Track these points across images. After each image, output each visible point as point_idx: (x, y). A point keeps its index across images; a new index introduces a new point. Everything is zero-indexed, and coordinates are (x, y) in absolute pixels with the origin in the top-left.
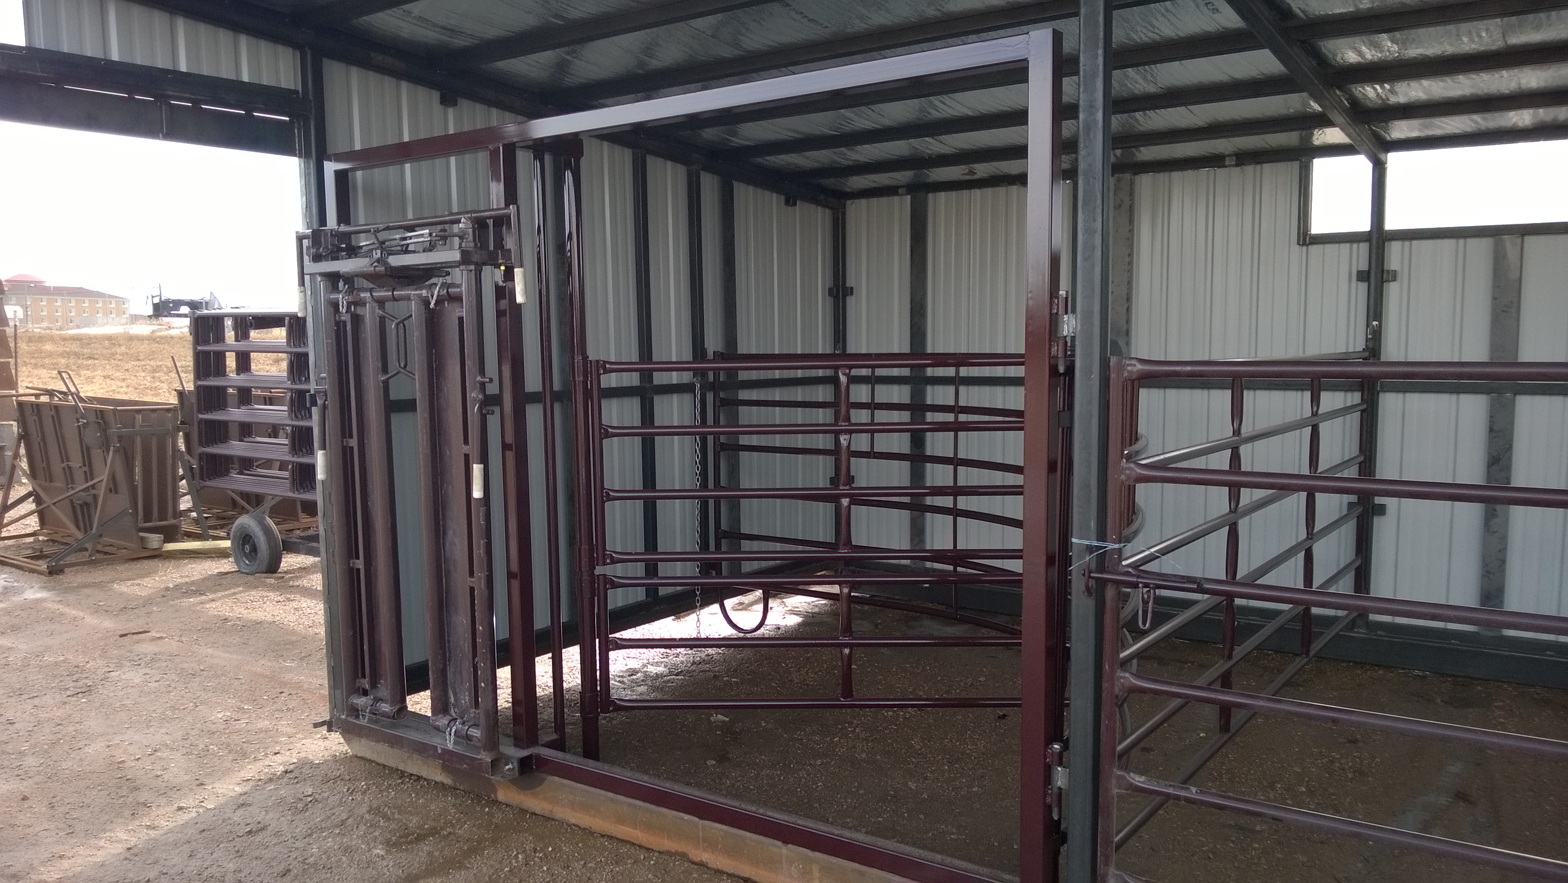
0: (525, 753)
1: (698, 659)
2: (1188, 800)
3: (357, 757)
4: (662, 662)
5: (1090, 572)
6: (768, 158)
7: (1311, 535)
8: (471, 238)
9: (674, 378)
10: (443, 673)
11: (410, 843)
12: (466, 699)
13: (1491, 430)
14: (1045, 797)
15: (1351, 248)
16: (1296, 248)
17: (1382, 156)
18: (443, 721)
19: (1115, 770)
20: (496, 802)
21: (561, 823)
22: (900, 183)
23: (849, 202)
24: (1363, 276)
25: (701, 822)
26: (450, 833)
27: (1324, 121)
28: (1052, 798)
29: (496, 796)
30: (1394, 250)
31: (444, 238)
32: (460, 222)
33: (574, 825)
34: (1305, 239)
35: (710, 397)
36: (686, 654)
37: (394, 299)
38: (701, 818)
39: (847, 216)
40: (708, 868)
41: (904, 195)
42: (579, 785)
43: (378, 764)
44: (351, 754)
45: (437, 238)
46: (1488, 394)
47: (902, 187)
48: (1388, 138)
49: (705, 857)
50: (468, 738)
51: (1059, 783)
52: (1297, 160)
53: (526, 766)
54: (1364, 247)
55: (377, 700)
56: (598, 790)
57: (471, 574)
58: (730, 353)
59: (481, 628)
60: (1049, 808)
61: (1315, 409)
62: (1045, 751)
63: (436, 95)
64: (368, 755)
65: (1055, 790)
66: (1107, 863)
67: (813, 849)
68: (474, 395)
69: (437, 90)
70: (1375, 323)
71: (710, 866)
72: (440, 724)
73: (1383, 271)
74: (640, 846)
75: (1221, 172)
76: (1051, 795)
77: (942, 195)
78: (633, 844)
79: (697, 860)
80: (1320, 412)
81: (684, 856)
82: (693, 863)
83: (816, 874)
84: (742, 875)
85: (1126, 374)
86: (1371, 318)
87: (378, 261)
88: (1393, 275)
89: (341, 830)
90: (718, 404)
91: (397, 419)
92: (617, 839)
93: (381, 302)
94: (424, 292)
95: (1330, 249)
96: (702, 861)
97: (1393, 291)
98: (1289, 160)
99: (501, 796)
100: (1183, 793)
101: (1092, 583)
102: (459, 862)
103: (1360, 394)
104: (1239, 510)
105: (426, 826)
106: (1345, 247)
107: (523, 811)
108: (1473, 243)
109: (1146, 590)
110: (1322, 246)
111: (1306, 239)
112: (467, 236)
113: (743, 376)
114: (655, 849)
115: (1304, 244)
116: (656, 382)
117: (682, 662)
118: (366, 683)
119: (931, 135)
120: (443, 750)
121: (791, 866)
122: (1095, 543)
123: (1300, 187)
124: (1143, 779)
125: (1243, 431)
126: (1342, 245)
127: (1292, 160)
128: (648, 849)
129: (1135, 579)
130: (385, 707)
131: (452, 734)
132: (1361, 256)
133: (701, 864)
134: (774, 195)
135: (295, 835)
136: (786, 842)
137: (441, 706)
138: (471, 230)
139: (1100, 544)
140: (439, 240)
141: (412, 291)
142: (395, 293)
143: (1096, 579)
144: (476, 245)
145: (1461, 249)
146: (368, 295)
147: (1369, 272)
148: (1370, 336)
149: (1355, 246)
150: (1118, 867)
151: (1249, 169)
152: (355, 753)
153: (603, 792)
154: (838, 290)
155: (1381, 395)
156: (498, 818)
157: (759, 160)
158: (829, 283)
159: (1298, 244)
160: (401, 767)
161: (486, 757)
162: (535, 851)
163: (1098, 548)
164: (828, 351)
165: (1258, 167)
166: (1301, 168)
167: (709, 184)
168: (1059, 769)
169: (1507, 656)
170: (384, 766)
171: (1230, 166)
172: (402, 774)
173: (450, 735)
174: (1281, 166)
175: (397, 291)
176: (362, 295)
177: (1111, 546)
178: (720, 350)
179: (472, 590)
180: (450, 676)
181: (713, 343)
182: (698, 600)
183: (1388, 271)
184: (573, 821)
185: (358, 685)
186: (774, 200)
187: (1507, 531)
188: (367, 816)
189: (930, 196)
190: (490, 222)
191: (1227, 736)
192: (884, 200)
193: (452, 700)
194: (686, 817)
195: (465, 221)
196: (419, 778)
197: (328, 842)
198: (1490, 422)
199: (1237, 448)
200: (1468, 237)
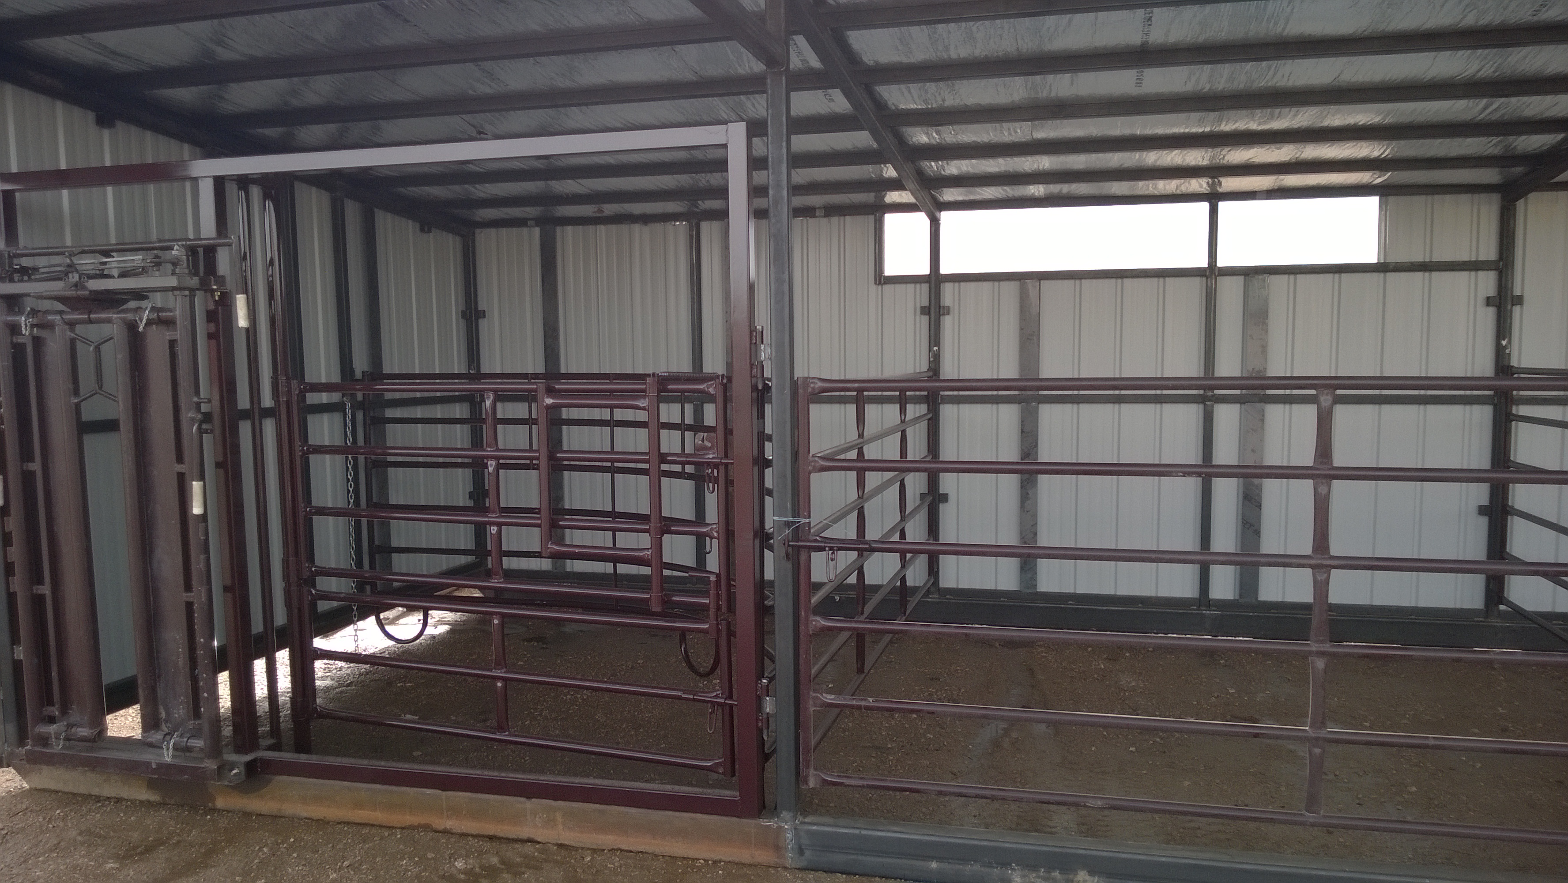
0: (248, 758)
1: (363, 670)
2: (867, 708)
3: (36, 789)
4: (327, 677)
5: (789, 541)
6: (410, 189)
7: (903, 518)
8: (185, 265)
9: (324, 398)
10: (153, 690)
11: (141, 853)
12: (180, 712)
13: (1022, 432)
14: (757, 722)
15: (915, 288)
16: (873, 288)
17: (937, 214)
18: (157, 737)
19: (811, 693)
20: (214, 810)
21: (291, 818)
22: (531, 216)
23: (477, 231)
24: (925, 311)
25: (444, 793)
26: (179, 842)
27: (896, 185)
28: (762, 723)
29: (214, 804)
30: (948, 289)
31: (158, 264)
32: (173, 250)
33: (306, 818)
34: (880, 280)
35: (360, 416)
36: (348, 668)
37: (90, 321)
38: (444, 789)
39: (477, 244)
40: (452, 834)
41: (533, 227)
42: (311, 780)
43: (64, 793)
44: (28, 787)
45: (151, 265)
46: (1019, 403)
47: (531, 219)
48: (942, 200)
49: (450, 824)
50: (188, 749)
51: (768, 710)
52: (873, 214)
53: (251, 768)
54: (925, 287)
55: (70, 726)
56: (332, 782)
57: (188, 587)
58: (376, 374)
59: (202, 640)
60: (761, 731)
61: (903, 418)
62: (757, 685)
63: (91, 116)
64: (52, 786)
65: (765, 716)
66: (808, 767)
67: (555, 799)
68: (188, 415)
69: (92, 111)
70: (935, 348)
71: (454, 831)
72: (153, 740)
73: (940, 306)
74: (381, 826)
75: (811, 221)
76: (762, 720)
77: (569, 229)
78: (373, 825)
79: (441, 828)
80: (907, 419)
81: (427, 828)
82: (436, 831)
83: (560, 819)
84: (486, 833)
85: (810, 390)
86: (932, 344)
87: (76, 285)
88: (948, 311)
89: (58, 853)
90: (368, 422)
91: (91, 441)
92: (355, 824)
93: (72, 325)
94: (130, 316)
95: (899, 287)
96: (446, 828)
97: (947, 322)
98: (864, 214)
99: (220, 803)
100: (863, 703)
101: (790, 550)
102: (201, 862)
103: (926, 405)
104: (865, 496)
105: (150, 839)
106: (911, 287)
107: (247, 815)
108: (1006, 286)
109: (831, 552)
110: (893, 286)
111: (882, 280)
112: (182, 263)
113: (388, 396)
114: (395, 826)
115: (880, 283)
116: (309, 402)
117: (348, 675)
118: (55, 711)
119: (573, 178)
120: (158, 765)
121: (535, 817)
122: (791, 519)
123: (875, 236)
124: (833, 697)
125: (865, 434)
126: (909, 285)
127: (868, 214)
128: (389, 827)
129: (823, 545)
130: (84, 732)
131: (171, 747)
132: (923, 293)
133: (446, 832)
134: (410, 222)
135: (7, 864)
136: (529, 798)
137: (150, 722)
138: (185, 257)
139: (796, 520)
140: (153, 266)
141: (114, 313)
142: (91, 316)
143: (793, 546)
144: (190, 271)
145: (996, 290)
146: (58, 317)
147: (929, 308)
148: (932, 359)
149: (918, 286)
150: (816, 769)
151: (835, 220)
152: (33, 786)
153: (338, 782)
154: (471, 313)
155: (942, 406)
156: (223, 823)
157: (402, 190)
158: (462, 307)
159: (875, 283)
160: (96, 791)
161: (211, 765)
162: (278, 844)
163: (794, 523)
164: (464, 371)
165: (842, 218)
166: (875, 220)
167: (352, 211)
168: (768, 698)
169: (1041, 607)
170: (74, 795)
171: (820, 216)
172: (98, 799)
173: (168, 749)
174: (859, 219)
175: (95, 313)
176: (49, 318)
177: (803, 521)
178: (366, 369)
179: (189, 605)
180: (160, 692)
181: (360, 363)
182: (355, 615)
183: (944, 307)
184: (305, 815)
185: (45, 713)
186: (410, 227)
187: (1036, 511)
188: (80, 838)
189: (559, 229)
190: (201, 250)
191: (863, 676)
192: (514, 231)
193: (163, 715)
194: (429, 791)
195: (178, 248)
196: (118, 800)
197: (50, 865)
198: (1022, 425)
199: (862, 448)
200: (1002, 280)
